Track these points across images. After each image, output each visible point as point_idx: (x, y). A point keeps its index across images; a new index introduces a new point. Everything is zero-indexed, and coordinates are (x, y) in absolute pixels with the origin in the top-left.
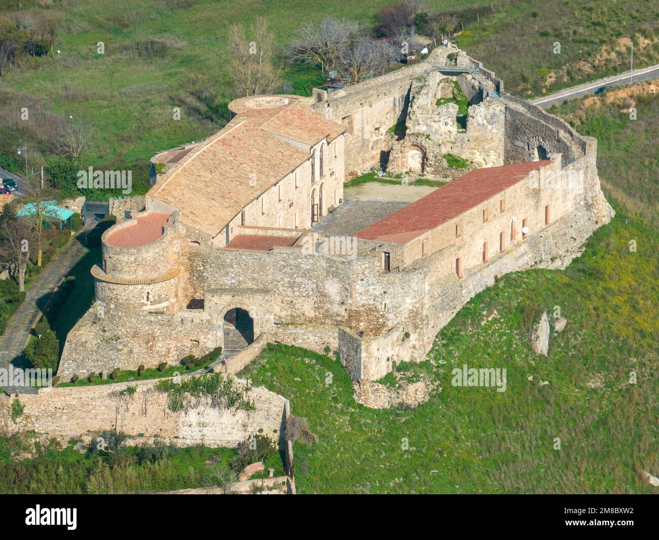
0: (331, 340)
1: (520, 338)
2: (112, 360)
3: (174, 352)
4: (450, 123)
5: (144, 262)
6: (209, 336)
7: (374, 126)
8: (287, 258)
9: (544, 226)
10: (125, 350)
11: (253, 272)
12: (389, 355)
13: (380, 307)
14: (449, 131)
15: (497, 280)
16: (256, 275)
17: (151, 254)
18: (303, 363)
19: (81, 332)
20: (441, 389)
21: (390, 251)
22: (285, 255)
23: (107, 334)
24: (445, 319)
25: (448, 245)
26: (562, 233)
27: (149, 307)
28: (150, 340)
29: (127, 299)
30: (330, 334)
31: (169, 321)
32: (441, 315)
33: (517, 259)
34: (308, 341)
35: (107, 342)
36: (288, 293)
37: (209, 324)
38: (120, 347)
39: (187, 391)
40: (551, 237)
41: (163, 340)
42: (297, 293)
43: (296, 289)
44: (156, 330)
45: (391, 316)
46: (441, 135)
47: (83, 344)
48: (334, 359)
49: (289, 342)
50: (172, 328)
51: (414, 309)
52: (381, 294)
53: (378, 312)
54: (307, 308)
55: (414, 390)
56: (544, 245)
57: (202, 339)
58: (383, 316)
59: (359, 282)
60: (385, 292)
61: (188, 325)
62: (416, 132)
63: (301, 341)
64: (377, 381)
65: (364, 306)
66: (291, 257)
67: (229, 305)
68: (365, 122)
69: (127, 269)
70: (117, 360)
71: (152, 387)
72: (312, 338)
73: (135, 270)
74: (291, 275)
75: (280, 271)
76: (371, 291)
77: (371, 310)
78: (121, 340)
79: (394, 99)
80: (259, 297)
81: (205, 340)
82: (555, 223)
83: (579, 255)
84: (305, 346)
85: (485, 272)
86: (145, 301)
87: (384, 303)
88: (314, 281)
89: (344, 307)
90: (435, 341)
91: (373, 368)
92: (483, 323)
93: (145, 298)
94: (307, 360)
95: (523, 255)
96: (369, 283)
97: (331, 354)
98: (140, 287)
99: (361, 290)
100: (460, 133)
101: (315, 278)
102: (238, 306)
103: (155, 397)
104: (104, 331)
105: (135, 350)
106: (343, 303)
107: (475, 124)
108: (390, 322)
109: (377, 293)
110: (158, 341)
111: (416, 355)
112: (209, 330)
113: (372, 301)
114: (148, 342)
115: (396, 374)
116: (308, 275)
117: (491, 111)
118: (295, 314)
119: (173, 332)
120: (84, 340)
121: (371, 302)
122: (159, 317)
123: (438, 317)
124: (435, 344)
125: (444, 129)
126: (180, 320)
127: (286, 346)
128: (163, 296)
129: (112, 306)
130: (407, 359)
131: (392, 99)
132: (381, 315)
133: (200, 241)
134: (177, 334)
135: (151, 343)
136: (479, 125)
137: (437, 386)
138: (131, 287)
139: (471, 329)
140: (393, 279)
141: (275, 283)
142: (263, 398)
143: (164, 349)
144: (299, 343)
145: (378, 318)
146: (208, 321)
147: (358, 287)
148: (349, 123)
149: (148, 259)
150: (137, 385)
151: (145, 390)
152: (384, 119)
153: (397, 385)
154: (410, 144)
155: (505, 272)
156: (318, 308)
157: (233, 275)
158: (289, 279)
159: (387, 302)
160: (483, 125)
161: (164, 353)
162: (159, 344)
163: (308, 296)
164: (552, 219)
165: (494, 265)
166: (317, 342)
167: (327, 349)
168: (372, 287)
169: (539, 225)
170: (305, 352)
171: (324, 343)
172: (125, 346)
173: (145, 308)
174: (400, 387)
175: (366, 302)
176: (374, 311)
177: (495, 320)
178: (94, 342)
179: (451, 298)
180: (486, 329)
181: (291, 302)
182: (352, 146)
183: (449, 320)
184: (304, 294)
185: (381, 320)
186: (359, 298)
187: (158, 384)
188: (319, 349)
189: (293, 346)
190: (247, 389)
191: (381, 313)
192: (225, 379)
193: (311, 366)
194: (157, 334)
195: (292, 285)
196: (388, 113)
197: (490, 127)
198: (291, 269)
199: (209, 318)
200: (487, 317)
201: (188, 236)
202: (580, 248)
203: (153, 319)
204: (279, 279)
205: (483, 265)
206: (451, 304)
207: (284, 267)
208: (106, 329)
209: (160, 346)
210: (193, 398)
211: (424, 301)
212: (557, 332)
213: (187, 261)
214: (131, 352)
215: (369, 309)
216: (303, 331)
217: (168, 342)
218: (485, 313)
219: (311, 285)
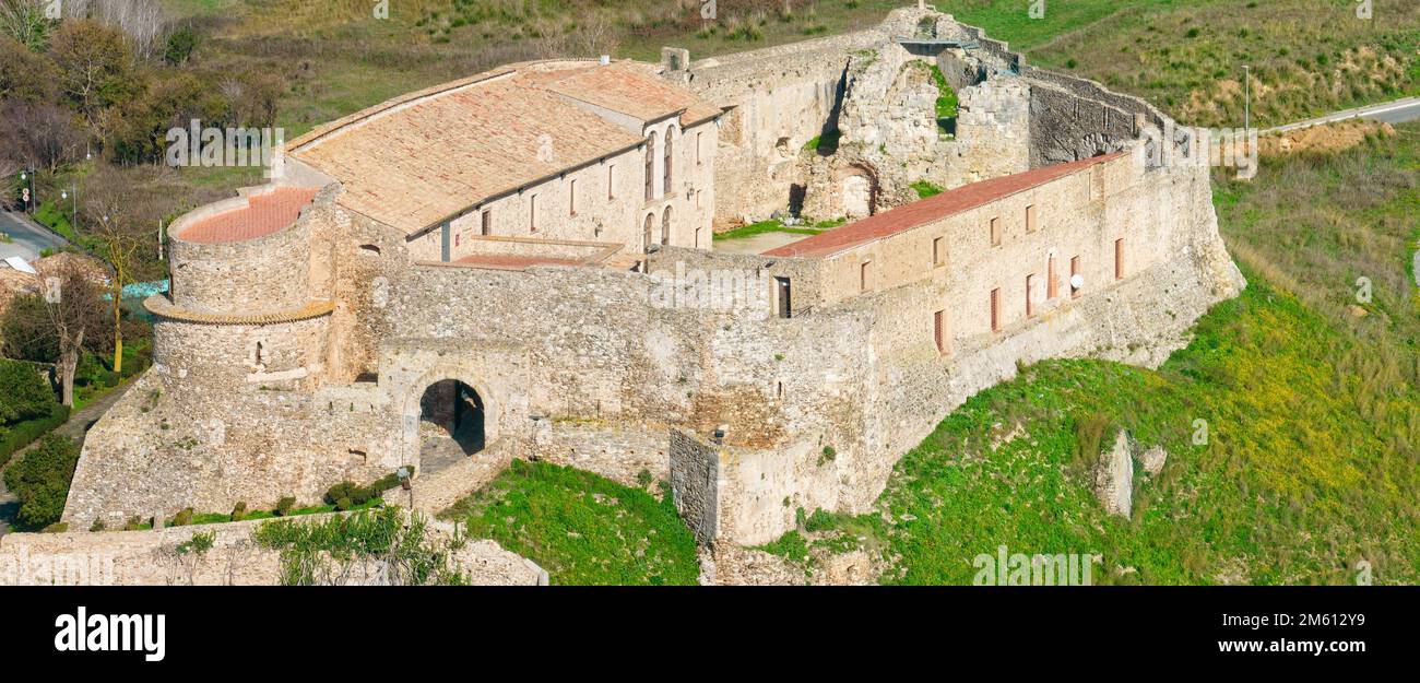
0: (655, 457)
1: (1072, 481)
2: (178, 490)
3: (312, 477)
4: (924, 121)
5: (252, 274)
6: (389, 443)
7: (776, 133)
8: (565, 281)
9: (1113, 281)
10: (208, 470)
11: (492, 312)
12: (789, 491)
13: (768, 390)
14: (922, 138)
15: (1021, 369)
16: (497, 320)
17: (266, 259)
18: (591, 504)
19: (116, 429)
20: (905, 570)
21: (790, 274)
22: (560, 275)
23: (170, 433)
24: (914, 434)
25: (916, 279)
26: (1148, 299)
27: (261, 377)
28: (260, 449)
29: (213, 357)
30: (652, 441)
31: (301, 406)
32: (903, 423)
33: (1063, 335)
34: (603, 456)
35: (169, 451)
36: (566, 359)
37: (389, 415)
38: (197, 463)
39: (324, 548)
40: (1128, 306)
41: (289, 449)
42: (584, 360)
43: (582, 351)
44: (274, 427)
45: (793, 411)
46: (906, 146)
47: (118, 455)
48: (660, 499)
49: (562, 459)
50: (308, 423)
51: (844, 396)
52: (770, 362)
53: (764, 401)
54: (606, 392)
55: (844, 568)
56: (1115, 317)
57: (372, 448)
58: (775, 411)
59: (720, 333)
60: (779, 358)
61: (343, 417)
62: (858, 140)
63: (586, 457)
64: (761, 548)
65: (730, 387)
66: (573, 278)
67: (432, 373)
68: (759, 121)
69: (214, 291)
70: (189, 491)
71: (247, 536)
72: (611, 451)
73: (233, 293)
74: (573, 320)
75: (549, 309)
76: (748, 353)
77: (748, 398)
78: (199, 448)
79: (816, 85)
80: (497, 357)
81: (379, 452)
82: (1134, 278)
83: (1184, 346)
84: (596, 469)
85: (997, 351)
86: (251, 361)
87: (776, 383)
88: (622, 332)
89: (686, 389)
90: (891, 476)
91: (744, 516)
92: (994, 447)
93: (253, 356)
94: (598, 498)
95: (1074, 329)
96: (745, 334)
97: (652, 488)
98: (240, 329)
99: (728, 350)
100: (943, 140)
101: (624, 327)
102: (452, 376)
103: (253, 559)
104: (165, 427)
105: (227, 470)
106: (683, 380)
107: (973, 122)
108: (792, 425)
109: (762, 359)
110: (278, 450)
111: (849, 500)
112: (389, 428)
113: (751, 376)
114: (257, 452)
115: (804, 534)
116: (608, 320)
117: (1002, 96)
118: (580, 407)
119: (311, 432)
120: (120, 446)
121: (749, 379)
122: (282, 398)
123: (898, 427)
124: (891, 481)
125: (912, 133)
126: (324, 404)
127: (554, 468)
128: (293, 354)
129: (183, 373)
130: (830, 507)
131: (811, 85)
132: (771, 409)
133: (379, 244)
134: (317, 435)
135: (263, 456)
136: (980, 124)
137: (897, 565)
138: (223, 330)
139: (968, 456)
140: (796, 329)
141: (539, 336)
142: (490, 566)
143: (289, 469)
144: (582, 462)
145: (764, 416)
146: (387, 409)
147: (716, 343)
148: (733, 122)
149: (260, 269)
150: (214, 532)
151: (233, 543)
152: (796, 123)
153: (807, 558)
154: (846, 163)
155: (1037, 356)
156: (629, 393)
157: (450, 321)
158: (567, 329)
159: (784, 380)
160: (987, 123)
161: (289, 477)
162: (280, 458)
163: (608, 366)
164: (1128, 269)
165: (1015, 339)
166: (622, 461)
167: (645, 477)
168: (748, 346)
169: (1104, 277)
170: (594, 482)
171: (637, 464)
172: (208, 460)
173: (251, 378)
174: (813, 561)
175: (736, 379)
176: (754, 399)
177: (1020, 443)
178: (142, 451)
179: (925, 392)
180: (1000, 458)
181: (573, 379)
182: (732, 167)
183: (922, 437)
184: (600, 362)
185: (770, 421)
186: (717, 370)
187: (260, 529)
188: (625, 476)
189: (569, 468)
190: (455, 546)
191: (771, 404)
192: (408, 522)
193: (609, 512)
194: (277, 436)
195: (573, 342)
196: (804, 110)
197: (1000, 127)
198: (573, 306)
199: (387, 400)
200: (1003, 434)
201: (354, 234)
202: (1185, 333)
203: (267, 402)
204: (546, 327)
205: (992, 336)
206: (926, 404)
207: (558, 301)
208: (169, 423)
209: (281, 462)
210: (335, 563)
211: (865, 382)
212: (1148, 474)
213: (353, 289)
214: (219, 473)
215: (744, 394)
216: (592, 435)
217: (299, 453)
218: (998, 426)
219: (613, 342)
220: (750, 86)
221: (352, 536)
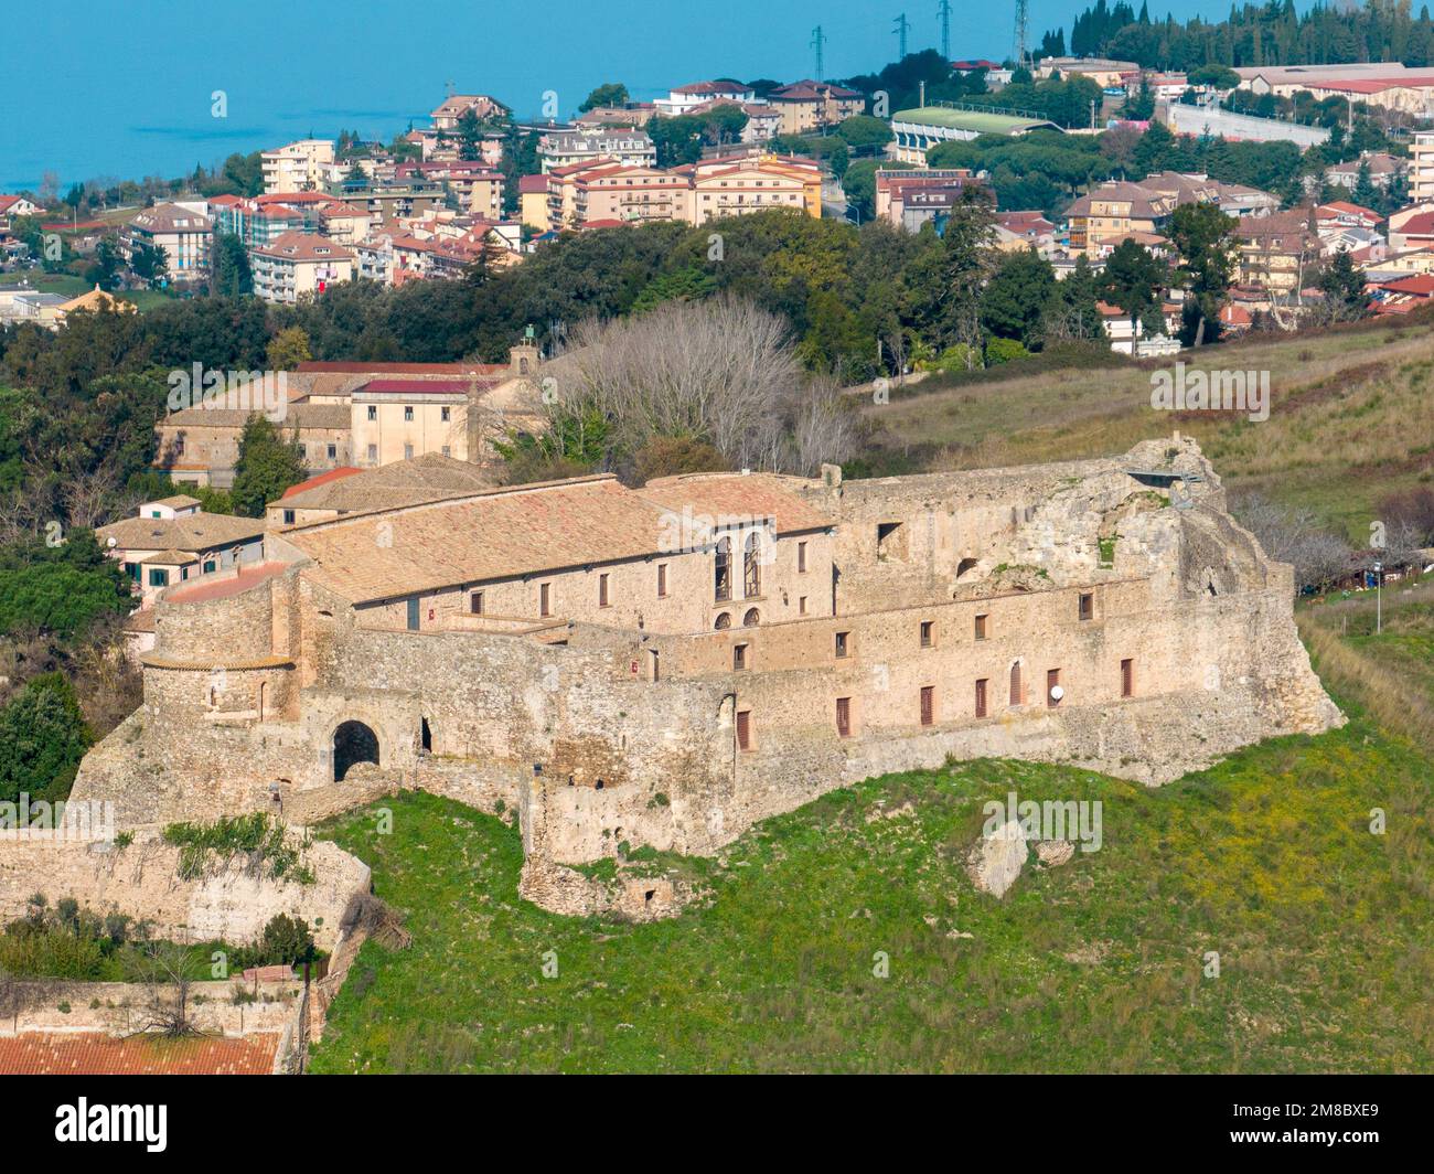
0: (508, 790)
1: (945, 858)
2: (149, 809)
3: (249, 800)
4: (1085, 548)
5: (209, 629)
6: (308, 773)
7: (960, 554)
9: (1117, 698)
10: (172, 791)
11: (415, 670)
12: (612, 824)
13: (613, 742)
14: (1082, 565)
15: (950, 762)
16: (418, 677)
17: (222, 617)
18: (449, 824)
19: (104, 756)
20: (711, 902)
21: (659, 648)
22: (463, 639)
23: (145, 761)
24: (785, 801)
25: (811, 666)
26: (1167, 720)
27: (214, 716)
28: (212, 775)
29: (177, 698)
30: (506, 777)
31: (242, 740)
32: (772, 788)
33: (1022, 739)
34: (470, 788)
35: (143, 775)
36: (468, 711)
37: (308, 750)
38: (164, 786)
39: (213, 846)
40: (1134, 723)
41: (232, 777)
42: (482, 712)
43: (480, 704)
44: (222, 757)
45: (635, 761)
46: (1068, 571)
47: (105, 779)
48: (510, 825)
49: (437, 789)
50: (248, 754)
51: (681, 752)
52: (615, 717)
53: (610, 750)
54: (497, 739)
55: (643, 891)
56: (1110, 732)
57: (295, 776)
58: (620, 760)
59: (573, 689)
60: (623, 715)
61: (274, 750)
62: (1024, 563)
63: (456, 789)
64: (571, 866)
65: (582, 736)
66: (472, 642)
67: (339, 715)
68: (938, 541)
69: (179, 642)
70: (157, 810)
71: (157, 835)
72: (475, 784)
73: (193, 645)
74: (473, 677)
75: (456, 669)
76: (596, 709)
77: (596, 747)
78: (166, 774)
79: (1014, 509)
80: (389, 702)
81: (301, 780)
82: (1151, 699)
83: (1205, 768)
84: (463, 799)
85: (922, 743)
86: (207, 702)
87: (621, 735)
88: (509, 688)
89: (550, 737)
90: (748, 830)
91: (562, 838)
92: (869, 820)
93: (208, 697)
94: (456, 821)
95: (1042, 735)
96: (594, 692)
97: (506, 816)
98: (197, 675)
99: (579, 705)
100: (1102, 567)
101: (510, 684)
102: (355, 718)
103: (159, 853)
104: (141, 756)
105: (186, 793)
106: (548, 729)
107: (1127, 552)
108: (634, 773)
109: (609, 715)
110: (224, 777)
111: (682, 841)
112: (309, 761)
113: (599, 728)
114: (209, 778)
115: (622, 863)
116: (498, 678)
117: (1155, 527)
118: (480, 753)
119: (250, 762)
120: (106, 771)
121: (597, 730)
122: (227, 733)
123: (765, 791)
124: (746, 835)
125: (1073, 559)
126: (260, 740)
127: (431, 797)
128: (244, 698)
129: (157, 711)
130: (661, 845)
131: (1006, 509)
132: (617, 757)
133: (332, 610)
134: (255, 765)
135: (213, 781)
136: (1134, 553)
137: (705, 897)
138: (184, 675)
139: (838, 824)
140: (639, 691)
141: (448, 691)
142: (329, 863)
143: (233, 793)
144: (453, 793)
145: (610, 763)
146: (306, 744)
147: (570, 698)
148: (900, 539)
149: (216, 625)
150: (133, 832)
151: (147, 841)
152: (986, 545)
153: (613, 880)
154: (1009, 585)
155: (978, 753)
156: (514, 741)
157: (384, 677)
158: (469, 685)
159: (628, 734)
160: (1141, 553)
161: (232, 800)
162: (226, 784)
163: (499, 718)
164: (1140, 687)
165: (952, 735)
166: (483, 793)
167: (500, 807)
168: (597, 702)
169: (1102, 693)
170: (458, 808)
171: (495, 795)
172: (171, 783)
173: (207, 716)
174: (619, 882)
175: (586, 730)
176: (601, 748)
177: (907, 820)
178: (122, 777)
179: (809, 765)
180: (870, 831)
181: (474, 728)
182: (902, 583)
183: (798, 804)
184: (493, 714)
185: (615, 767)
186: (572, 721)
187: (167, 830)
188: (486, 806)
189: (443, 797)
190: (306, 846)
191: (616, 753)
192: (273, 826)
193: (463, 833)
194: (224, 765)
195: (475, 696)
196: (996, 533)
197: (1152, 557)
198: (473, 666)
199: (307, 737)
200: (885, 810)
201: (314, 601)
202: (1214, 757)
203: (216, 736)
204: (454, 684)
205: (920, 728)
206: (807, 775)
207: (462, 661)
208: (145, 752)
209: (227, 787)
210: (219, 858)
211: (712, 745)
212: (1043, 864)
213: (314, 649)
214: (180, 795)
215: (593, 743)
216: (461, 770)
217: (240, 780)
218: (881, 803)
219: (500, 696)
220: (927, 505)
221: (233, 837)
